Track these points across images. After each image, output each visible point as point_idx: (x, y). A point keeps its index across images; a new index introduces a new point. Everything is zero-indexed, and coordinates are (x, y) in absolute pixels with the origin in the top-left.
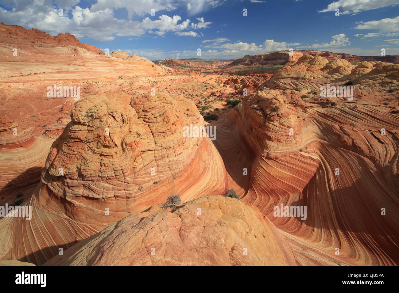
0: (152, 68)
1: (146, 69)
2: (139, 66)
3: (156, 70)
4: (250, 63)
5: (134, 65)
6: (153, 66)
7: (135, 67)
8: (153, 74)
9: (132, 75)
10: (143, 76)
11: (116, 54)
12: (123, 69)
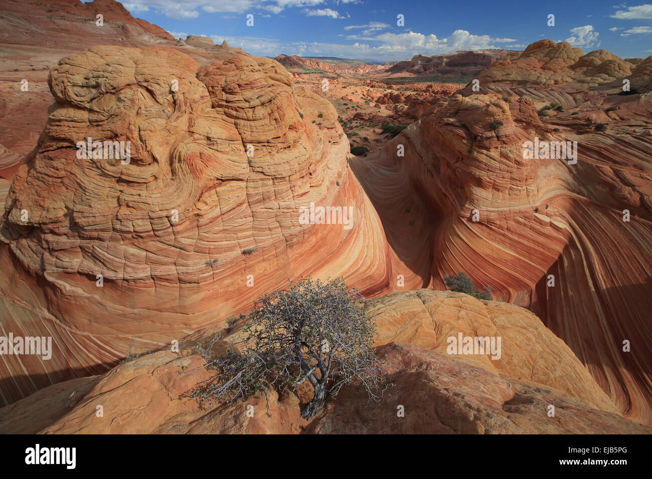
4: (422, 70)
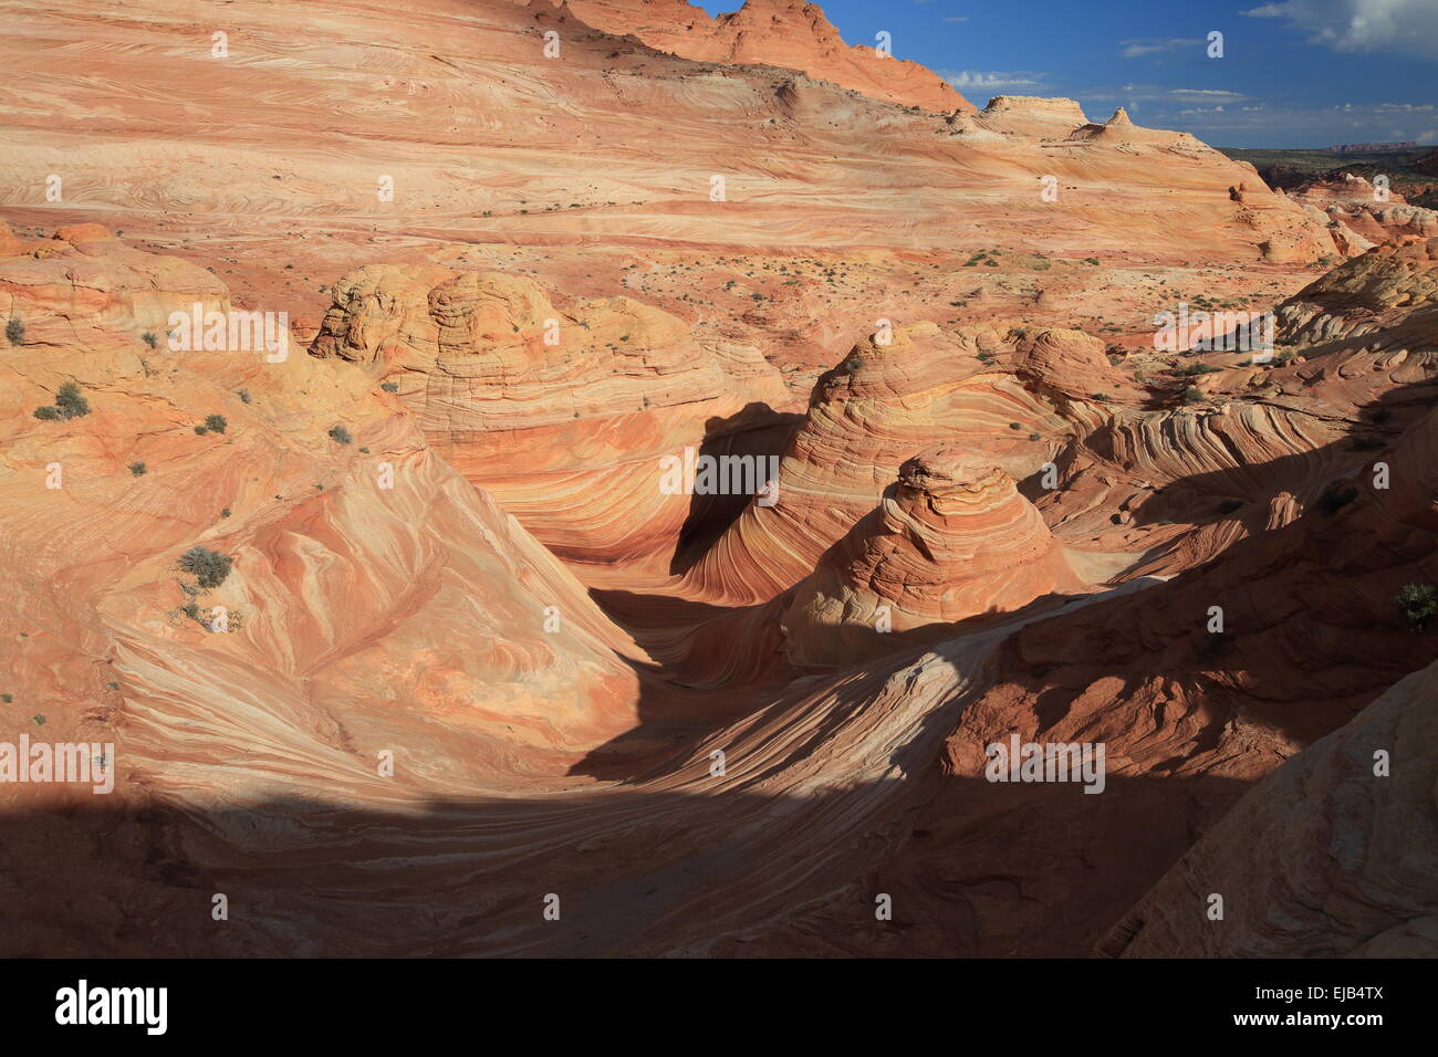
0: (1230, 208)
1: (1179, 215)
2: (1132, 190)
3: (1247, 221)
5: (1100, 185)
6: (1235, 196)
7: (1107, 194)
8: (1222, 247)
9: (1071, 245)
10: (1144, 255)
11: (1007, 115)
12: (1025, 209)
